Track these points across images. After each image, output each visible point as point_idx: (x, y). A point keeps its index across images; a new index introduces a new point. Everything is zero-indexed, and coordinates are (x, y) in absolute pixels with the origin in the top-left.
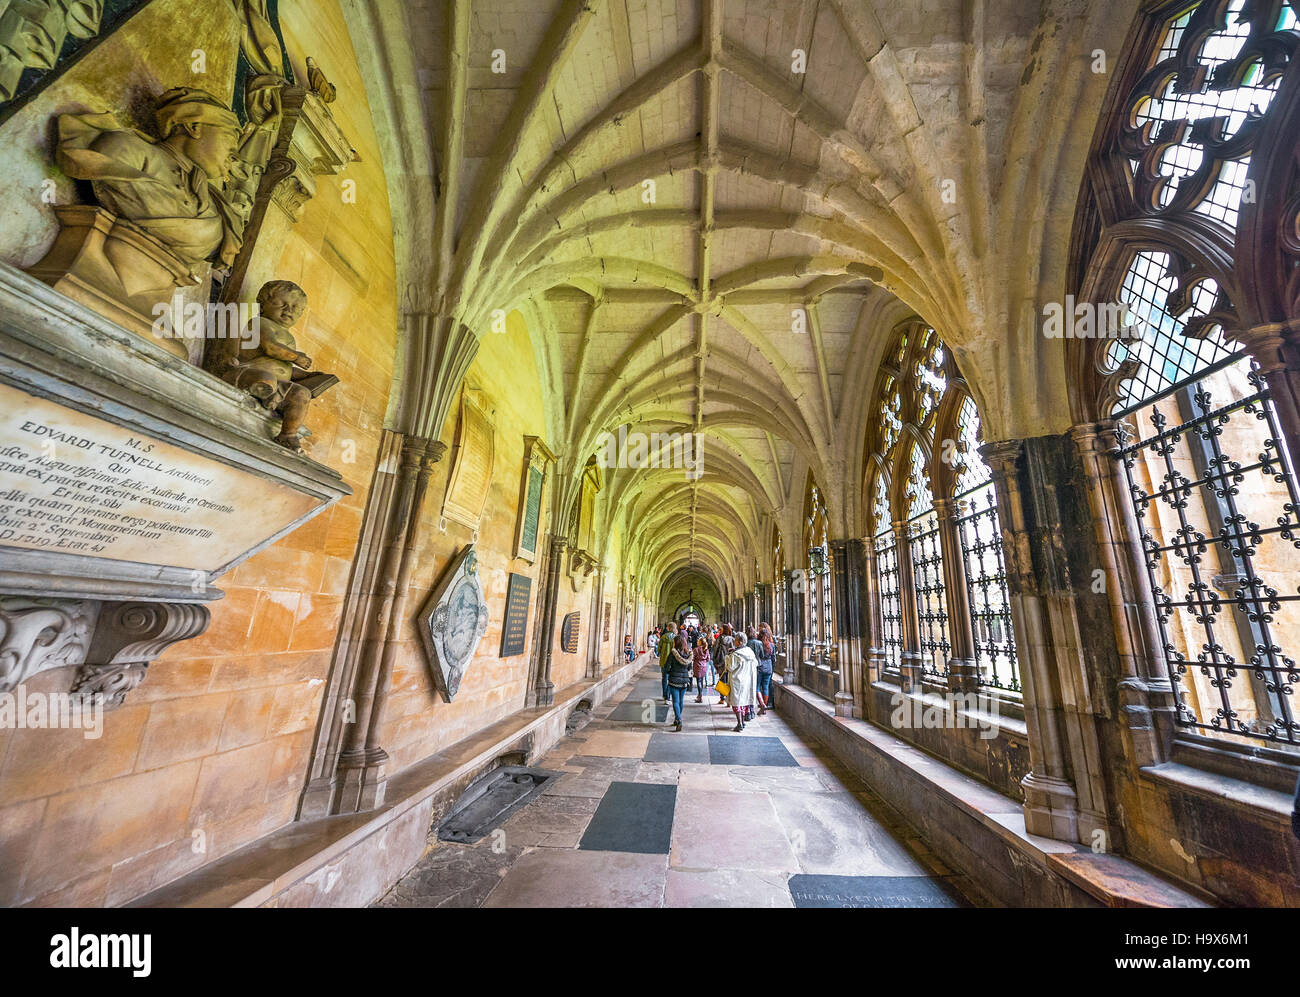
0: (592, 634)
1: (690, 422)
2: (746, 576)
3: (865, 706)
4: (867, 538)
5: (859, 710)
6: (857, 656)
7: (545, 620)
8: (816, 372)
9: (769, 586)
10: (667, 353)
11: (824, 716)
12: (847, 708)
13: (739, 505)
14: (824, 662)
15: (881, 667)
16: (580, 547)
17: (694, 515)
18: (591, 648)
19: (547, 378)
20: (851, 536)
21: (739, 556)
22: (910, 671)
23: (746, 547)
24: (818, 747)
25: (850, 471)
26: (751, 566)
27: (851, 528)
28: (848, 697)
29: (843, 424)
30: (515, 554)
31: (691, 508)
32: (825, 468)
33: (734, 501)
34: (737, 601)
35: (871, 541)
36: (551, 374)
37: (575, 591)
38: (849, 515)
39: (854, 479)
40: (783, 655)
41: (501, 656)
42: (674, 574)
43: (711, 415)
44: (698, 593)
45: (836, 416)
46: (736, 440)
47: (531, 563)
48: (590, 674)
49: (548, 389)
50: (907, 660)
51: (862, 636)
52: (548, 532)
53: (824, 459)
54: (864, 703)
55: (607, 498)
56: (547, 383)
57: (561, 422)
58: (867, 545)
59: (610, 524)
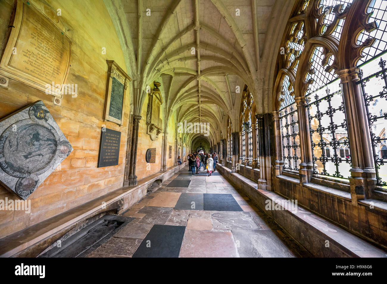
0: (163, 156)
1: (195, 74)
2: (218, 137)
3: (272, 185)
4: (275, 112)
5: (269, 187)
6: (269, 164)
7: (132, 150)
8: (253, 33)
9: (226, 140)
10: (181, 28)
11: (252, 189)
12: (264, 186)
13: (215, 113)
14: (248, 165)
15: (281, 169)
16: (152, 123)
17: (201, 118)
18: (162, 161)
19: (123, 39)
20: (266, 112)
21: (215, 131)
22: (306, 172)
23: (218, 128)
24: (248, 199)
25: (267, 82)
26: (220, 134)
27: (266, 108)
28: (264, 181)
29: (264, 60)
30: (104, 118)
31: (199, 115)
32: (255, 82)
33: (213, 111)
34: (215, 146)
35: (277, 113)
36: (125, 37)
37: (152, 140)
38: (266, 103)
39: (268, 86)
40: (231, 162)
41: (98, 167)
42: (196, 139)
43: (204, 70)
44: (203, 144)
45: (261, 57)
46: (214, 83)
47: (120, 125)
48: (162, 170)
49: (125, 45)
50: (304, 167)
51: (271, 155)
52: (132, 113)
53: (254, 78)
54: (272, 184)
55: (166, 108)
56: (124, 43)
57: (134, 64)
58: (275, 115)
59: (168, 117)
